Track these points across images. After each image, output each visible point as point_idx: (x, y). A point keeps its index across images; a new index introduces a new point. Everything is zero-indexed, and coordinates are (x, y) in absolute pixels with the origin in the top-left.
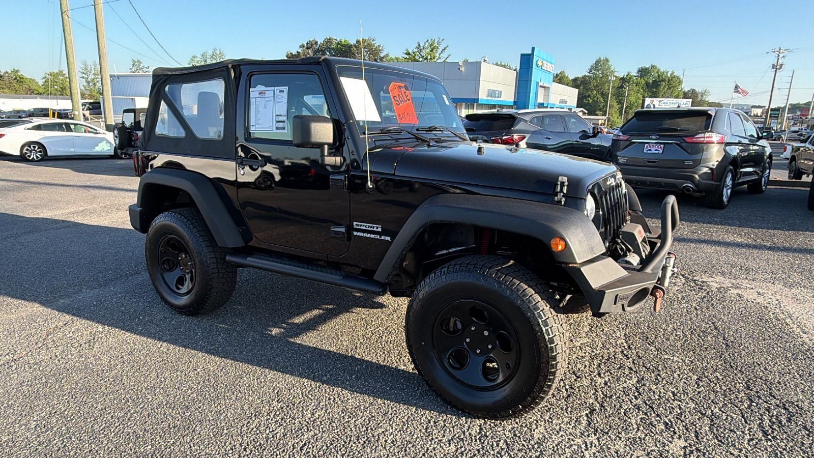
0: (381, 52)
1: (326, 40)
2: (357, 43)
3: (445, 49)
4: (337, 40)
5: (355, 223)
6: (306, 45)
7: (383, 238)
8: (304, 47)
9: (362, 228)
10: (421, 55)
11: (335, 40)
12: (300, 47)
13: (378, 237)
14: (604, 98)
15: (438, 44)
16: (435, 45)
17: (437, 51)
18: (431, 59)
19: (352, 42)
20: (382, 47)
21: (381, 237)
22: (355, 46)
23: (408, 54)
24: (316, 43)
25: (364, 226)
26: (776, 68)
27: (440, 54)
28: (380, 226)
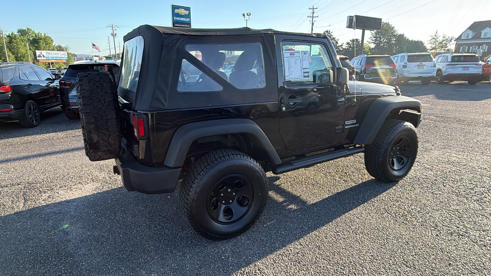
5: (346, 122)
21: (355, 125)
28: (356, 120)
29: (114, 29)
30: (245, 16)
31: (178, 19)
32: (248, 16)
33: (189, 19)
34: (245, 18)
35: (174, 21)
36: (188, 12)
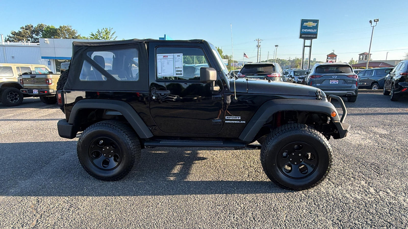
0: (76, 34)
1: (39, 25)
2: (60, 28)
3: (114, 33)
4: (46, 26)
5: (226, 117)
6: (25, 27)
7: (241, 122)
8: (24, 28)
9: (230, 119)
10: (100, 36)
11: (45, 25)
12: (21, 28)
13: (239, 122)
14: (192, 59)
15: (110, 31)
16: (108, 31)
17: (109, 34)
18: (106, 38)
19: (57, 27)
20: (77, 31)
21: (240, 122)
22: (59, 29)
23: (93, 35)
24: (32, 26)
25: (231, 117)
26: (258, 46)
27: (111, 36)
28: (240, 117)
29: (259, 42)
30: (372, 23)
31: (306, 30)
32: (376, 22)
33: (316, 30)
34: (371, 24)
35: (301, 33)
36: (316, 24)
